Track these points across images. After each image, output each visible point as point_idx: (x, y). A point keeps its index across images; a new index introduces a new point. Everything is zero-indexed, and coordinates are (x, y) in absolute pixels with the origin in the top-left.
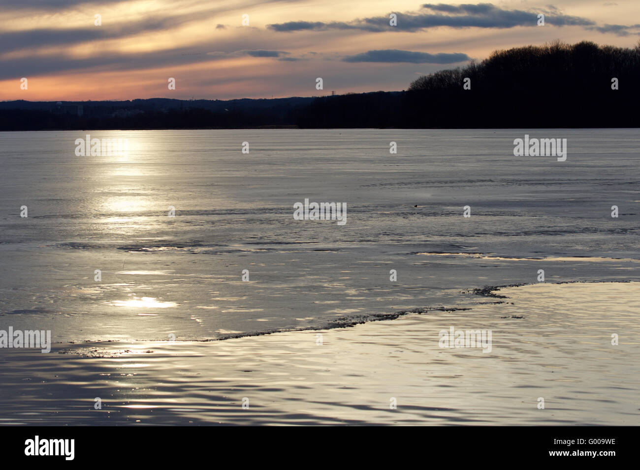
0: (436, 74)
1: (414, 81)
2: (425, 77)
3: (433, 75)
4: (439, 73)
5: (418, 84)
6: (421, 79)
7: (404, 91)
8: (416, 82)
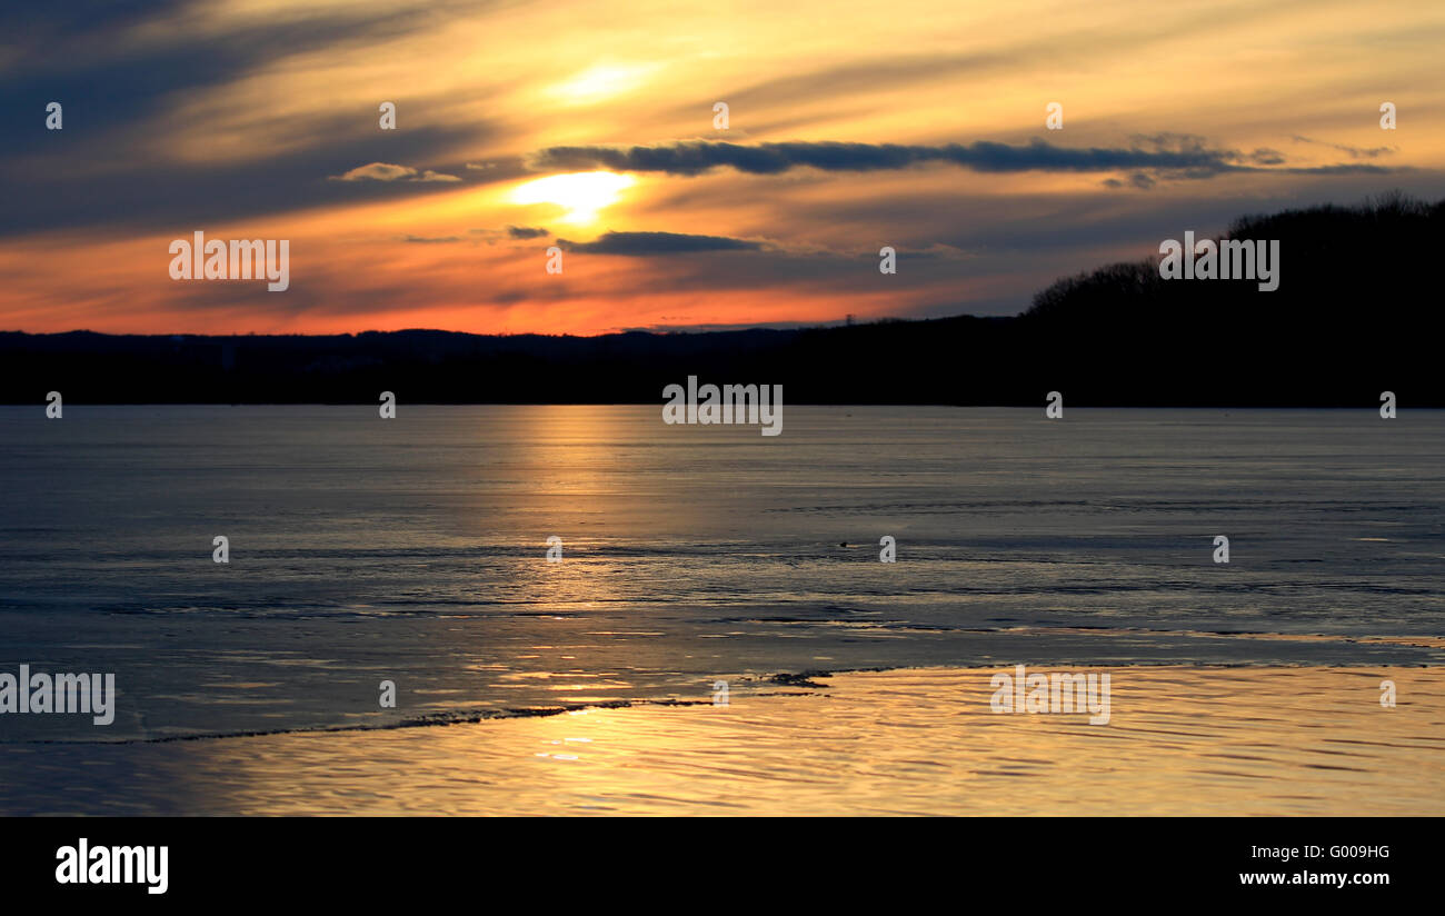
0: (1097, 274)
1: (1044, 290)
2: (1070, 280)
3: (1090, 275)
4: (1105, 271)
5: (1053, 298)
6: (1060, 285)
7: (1022, 314)
8: (1048, 292)
